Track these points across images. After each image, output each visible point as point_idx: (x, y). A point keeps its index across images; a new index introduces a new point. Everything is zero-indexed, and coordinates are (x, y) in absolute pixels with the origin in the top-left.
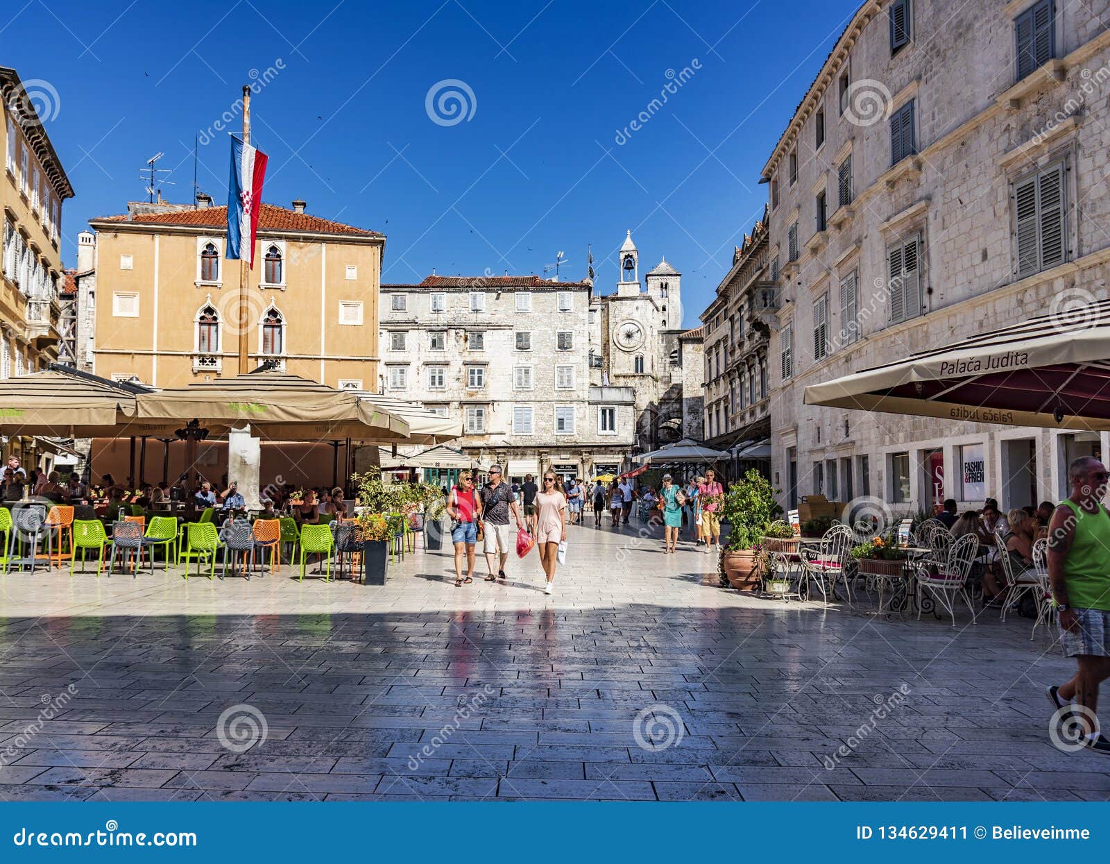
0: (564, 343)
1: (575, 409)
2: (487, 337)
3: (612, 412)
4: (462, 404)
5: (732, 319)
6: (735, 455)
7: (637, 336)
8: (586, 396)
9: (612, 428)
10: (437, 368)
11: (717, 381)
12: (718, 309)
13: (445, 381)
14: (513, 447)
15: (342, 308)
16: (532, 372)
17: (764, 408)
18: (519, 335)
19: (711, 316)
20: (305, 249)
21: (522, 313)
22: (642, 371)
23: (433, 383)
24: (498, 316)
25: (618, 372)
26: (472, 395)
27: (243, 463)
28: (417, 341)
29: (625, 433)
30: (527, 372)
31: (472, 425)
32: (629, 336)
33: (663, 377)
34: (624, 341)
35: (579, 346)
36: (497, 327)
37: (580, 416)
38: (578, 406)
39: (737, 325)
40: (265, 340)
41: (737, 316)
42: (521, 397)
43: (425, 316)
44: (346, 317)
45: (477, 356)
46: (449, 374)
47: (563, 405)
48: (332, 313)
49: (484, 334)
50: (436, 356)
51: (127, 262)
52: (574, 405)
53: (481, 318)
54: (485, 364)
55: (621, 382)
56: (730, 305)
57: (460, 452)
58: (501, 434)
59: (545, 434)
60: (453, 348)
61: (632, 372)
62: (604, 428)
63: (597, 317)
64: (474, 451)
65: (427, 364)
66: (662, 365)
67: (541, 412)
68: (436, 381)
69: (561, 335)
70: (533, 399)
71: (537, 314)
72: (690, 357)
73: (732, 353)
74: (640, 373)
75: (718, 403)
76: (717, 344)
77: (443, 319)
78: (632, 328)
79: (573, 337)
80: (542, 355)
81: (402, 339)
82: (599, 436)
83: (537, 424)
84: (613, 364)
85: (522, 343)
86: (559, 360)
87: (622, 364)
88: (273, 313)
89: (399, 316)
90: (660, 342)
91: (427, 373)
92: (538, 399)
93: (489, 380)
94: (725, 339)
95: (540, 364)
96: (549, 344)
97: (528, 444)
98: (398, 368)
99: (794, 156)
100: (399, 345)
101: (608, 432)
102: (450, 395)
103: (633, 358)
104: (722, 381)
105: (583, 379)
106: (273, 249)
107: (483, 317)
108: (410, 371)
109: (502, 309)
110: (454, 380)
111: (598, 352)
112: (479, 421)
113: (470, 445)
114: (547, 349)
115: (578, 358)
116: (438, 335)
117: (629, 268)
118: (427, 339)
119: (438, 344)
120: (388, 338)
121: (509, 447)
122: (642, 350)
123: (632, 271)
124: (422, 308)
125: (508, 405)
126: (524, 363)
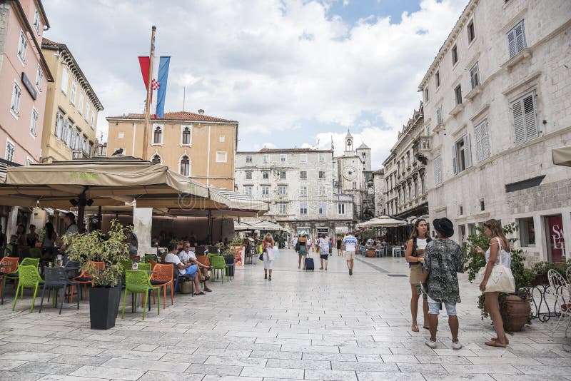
0: (321, 175)
1: (327, 204)
2: (288, 174)
3: (343, 206)
4: (276, 203)
5: (398, 163)
6: (409, 223)
7: (353, 174)
8: (332, 198)
9: (343, 213)
10: (266, 187)
11: (391, 191)
12: (391, 159)
13: (269, 192)
14: (299, 221)
15: (217, 155)
16: (307, 188)
17: (424, 198)
18: (301, 172)
19: (387, 163)
20: (201, 129)
21: (303, 163)
23: (264, 193)
24: (292, 164)
25: (345, 189)
26: (281, 199)
27: (141, 224)
28: (257, 176)
29: (349, 214)
30: (305, 188)
31: (281, 212)
32: (350, 173)
33: (365, 191)
34: (347, 175)
35: (328, 177)
36: (292, 169)
37: (329, 207)
39: (401, 165)
40: (182, 170)
41: (401, 161)
42: (303, 199)
43: (261, 165)
44: (219, 159)
45: (283, 181)
46: (271, 189)
47: (321, 203)
48: (213, 157)
49: (286, 172)
50: (265, 182)
51: (121, 136)
53: (285, 165)
54: (287, 185)
55: (347, 193)
56: (396, 157)
57: (276, 223)
58: (294, 215)
59: (313, 215)
60: (273, 179)
61: (352, 189)
62: (340, 213)
63: (336, 165)
64: (282, 223)
65: (261, 185)
66: (364, 186)
67: (311, 206)
68: (265, 193)
69: (320, 172)
70: (308, 200)
71: (310, 163)
72: (377, 181)
73: (399, 178)
74: (355, 189)
75: (392, 201)
76: (391, 175)
77: (268, 166)
78: (351, 170)
79: (326, 173)
80: (312, 181)
81: (250, 175)
82: (338, 216)
83: (309, 211)
84: (343, 185)
85: (303, 175)
86: (320, 183)
87: (347, 185)
88: (186, 157)
89: (250, 164)
90: (363, 176)
91: (261, 189)
92: (310, 200)
93: (289, 192)
94: (395, 172)
95: (311, 185)
96: (315, 176)
97: (306, 220)
98: (249, 187)
99: (438, 75)
100: (249, 177)
101: (342, 214)
102: (271, 199)
103: (352, 183)
104: (394, 191)
105: (330, 191)
106: (187, 129)
107: (286, 164)
108: (254, 188)
109: (294, 161)
110: (273, 192)
111: (337, 180)
112: (284, 210)
113: (280, 220)
114: (314, 179)
115: (328, 183)
116: (266, 173)
117: (349, 145)
118: (261, 174)
119: (266, 176)
120: (244, 174)
121: (297, 221)
122: (356, 180)
123: (351, 146)
124: (259, 161)
125: (297, 202)
126: (304, 184)
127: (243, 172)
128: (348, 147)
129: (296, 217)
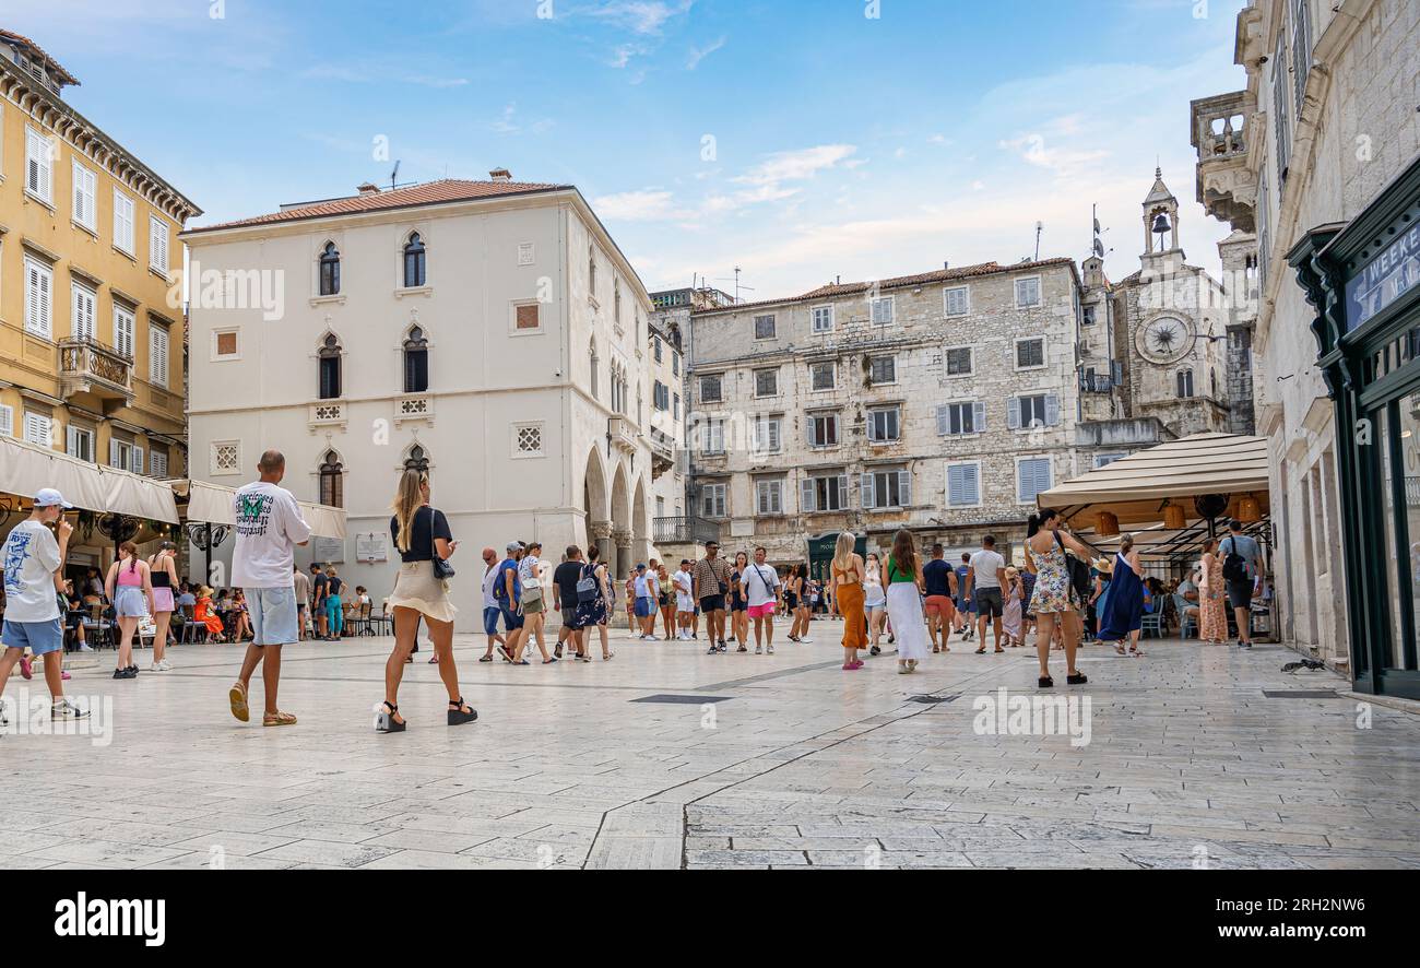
1: (1052, 461)
2: (901, 363)
4: (864, 467)
7: (1178, 340)
8: (1071, 438)
10: (825, 417)
14: (948, 528)
16: (976, 408)
18: (951, 353)
21: (956, 318)
22: (1190, 394)
23: (820, 439)
24: (915, 328)
25: (1146, 399)
26: (878, 452)
28: (794, 382)
30: (967, 408)
31: (881, 499)
32: (1165, 338)
33: (1239, 402)
34: (1156, 348)
35: (1055, 360)
36: (912, 345)
37: (1062, 471)
38: (1058, 457)
42: (959, 448)
43: (805, 341)
45: (885, 392)
46: (843, 423)
47: (1030, 457)
49: (896, 359)
50: (822, 399)
52: (1050, 456)
53: (890, 333)
54: (898, 403)
55: (1152, 415)
58: (927, 508)
59: (1000, 505)
60: (848, 386)
61: (1172, 396)
63: (1101, 313)
65: (810, 412)
66: (1238, 383)
67: (992, 470)
68: (824, 435)
69: (1023, 345)
70: (978, 450)
71: (981, 317)
74: (1187, 398)
77: (832, 340)
78: (1170, 325)
79: (1044, 347)
80: (991, 380)
81: (771, 380)
83: (986, 489)
84: (1137, 388)
85: (959, 362)
86: (1021, 385)
87: (1154, 385)
89: (766, 346)
90: (1232, 345)
91: (809, 425)
92: (987, 450)
93: (906, 427)
95: (988, 395)
96: (1003, 361)
97: (974, 521)
100: (766, 388)
102: (845, 455)
103: (1172, 374)
105: (1065, 413)
107: (894, 331)
109: (923, 316)
110: (851, 432)
111: (1104, 370)
112: (892, 491)
113: (878, 528)
114: (1000, 371)
115: (1055, 383)
116: (823, 368)
117: (1162, 228)
118: (808, 375)
119: (824, 381)
120: (749, 381)
121: (941, 529)
122: (1189, 362)
123: (1168, 235)
124: (799, 331)
125: (937, 463)
126: (960, 397)
127: (748, 374)
128: (1156, 236)
129: (935, 515)
